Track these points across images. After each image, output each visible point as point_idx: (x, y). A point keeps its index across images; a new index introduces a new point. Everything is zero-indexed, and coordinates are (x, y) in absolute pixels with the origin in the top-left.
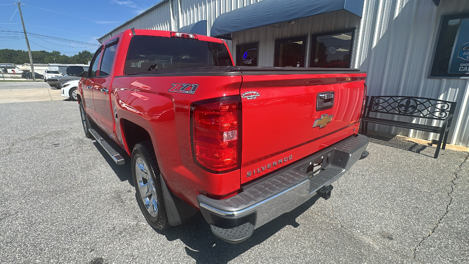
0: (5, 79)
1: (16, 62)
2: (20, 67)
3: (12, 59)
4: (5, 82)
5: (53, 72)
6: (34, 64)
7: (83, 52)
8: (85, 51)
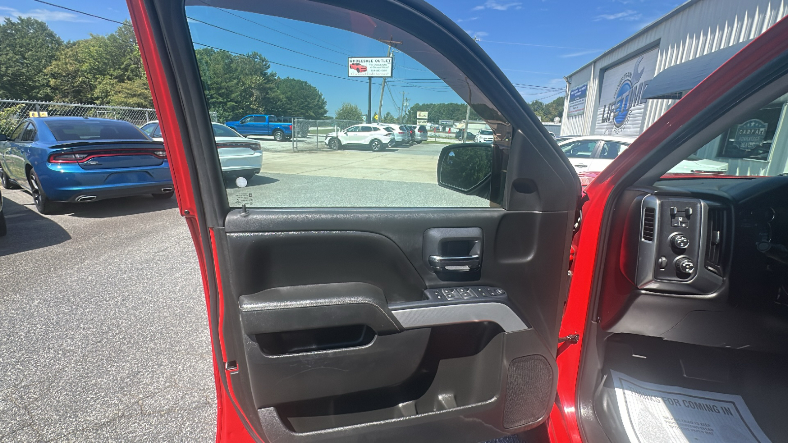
0: (438, 140)
1: (456, 118)
2: (458, 124)
3: (454, 115)
4: (436, 143)
5: (488, 133)
6: (470, 121)
7: (533, 103)
8: (537, 102)
